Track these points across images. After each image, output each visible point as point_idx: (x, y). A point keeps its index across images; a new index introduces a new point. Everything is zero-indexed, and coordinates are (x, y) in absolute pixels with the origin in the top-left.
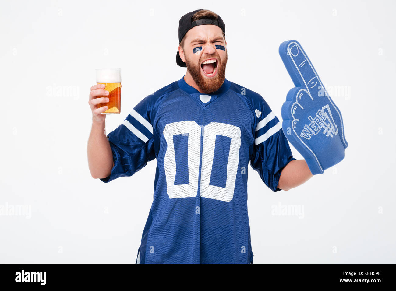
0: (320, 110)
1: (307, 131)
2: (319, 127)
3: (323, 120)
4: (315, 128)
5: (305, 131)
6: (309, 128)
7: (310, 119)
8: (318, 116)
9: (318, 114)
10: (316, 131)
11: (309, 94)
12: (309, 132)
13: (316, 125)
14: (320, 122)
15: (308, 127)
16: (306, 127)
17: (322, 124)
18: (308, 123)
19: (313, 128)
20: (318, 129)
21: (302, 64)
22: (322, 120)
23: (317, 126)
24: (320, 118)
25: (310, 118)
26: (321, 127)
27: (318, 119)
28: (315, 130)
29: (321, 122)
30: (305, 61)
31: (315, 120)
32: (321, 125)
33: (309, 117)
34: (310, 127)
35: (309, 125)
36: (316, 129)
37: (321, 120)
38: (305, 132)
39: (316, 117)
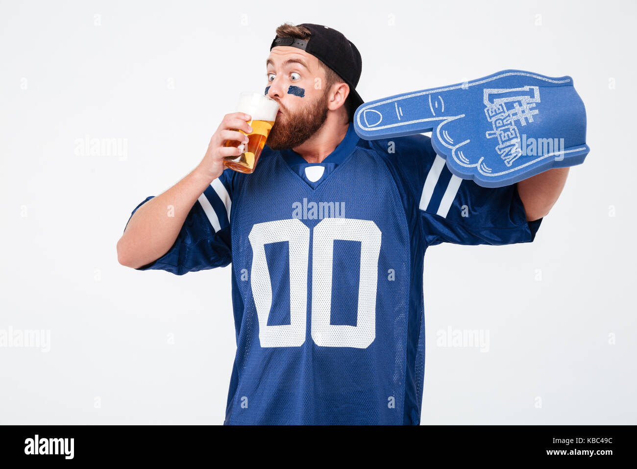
0: (485, 110)
1: (507, 150)
2: (511, 128)
3: (504, 112)
4: (508, 135)
5: (504, 154)
6: (505, 145)
7: (491, 137)
8: (493, 119)
9: (490, 118)
10: (514, 136)
11: (450, 119)
12: (509, 148)
13: (505, 131)
14: (505, 121)
15: (501, 146)
16: (500, 150)
17: (508, 118)
18: (495, 142)
19: (507, 138)
20: (513, 132)
21: (399, 112)
22: (503, 114)
23: (508, 130)
24: (498, 116)
25: (490, 135)
26: (513, 123)
27: (498, 122)
28: (511, 137)
29: (504, 119)
30: (396, 104)
31: (497, 128)
32: (509, 122)
33: (487, 136)
34: (503, 142)
35: (500, 143)
36: (512, 134)
37: (502, 118)
38: (507, 155)
39: (493, 123)
